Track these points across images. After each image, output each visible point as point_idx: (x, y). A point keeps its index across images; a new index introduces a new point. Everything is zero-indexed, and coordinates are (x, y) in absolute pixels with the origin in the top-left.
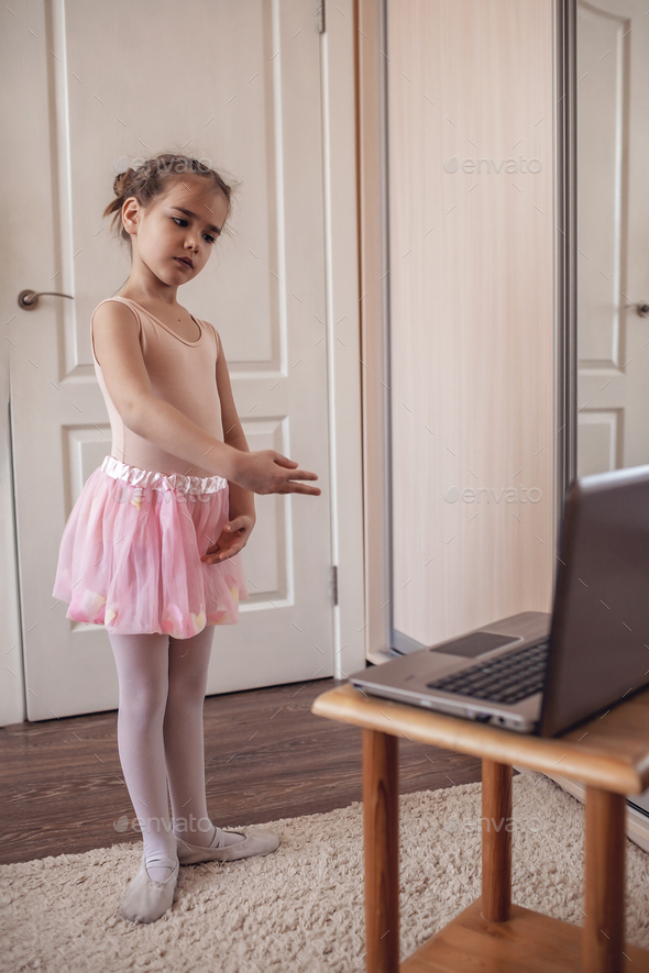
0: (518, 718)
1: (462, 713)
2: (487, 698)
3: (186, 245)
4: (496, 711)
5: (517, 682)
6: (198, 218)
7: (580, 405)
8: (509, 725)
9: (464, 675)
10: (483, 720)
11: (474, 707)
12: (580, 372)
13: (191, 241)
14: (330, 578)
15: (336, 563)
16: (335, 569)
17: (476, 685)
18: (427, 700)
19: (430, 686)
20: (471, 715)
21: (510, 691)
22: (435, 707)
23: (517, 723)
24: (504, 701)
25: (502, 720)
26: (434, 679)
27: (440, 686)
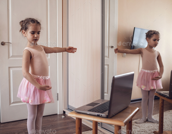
0: (104, 115)
1: (95, 115)
2: (98, 112)
3: (35, 37)
4: (101, 114)
5: (102, 110)
6: (36, 32)
7: (105, 64)
8: (103, 116)
9: (93, 109)
10: (98, 116)
11: (96, 114)
12: (105, 58)
13: (36, 36)
14: (57, 96)
15: (58, 93)
16: (58, 94)
17: (96, 110)
18: (88, 113)
19: (88, 111)
20: (96, 115)
21: (102, 111)
22: (90, 114)
23: (104, 116)
24: (101, 112)
25: (101, 115)
26: (88, 110)
27: (90, 111)
